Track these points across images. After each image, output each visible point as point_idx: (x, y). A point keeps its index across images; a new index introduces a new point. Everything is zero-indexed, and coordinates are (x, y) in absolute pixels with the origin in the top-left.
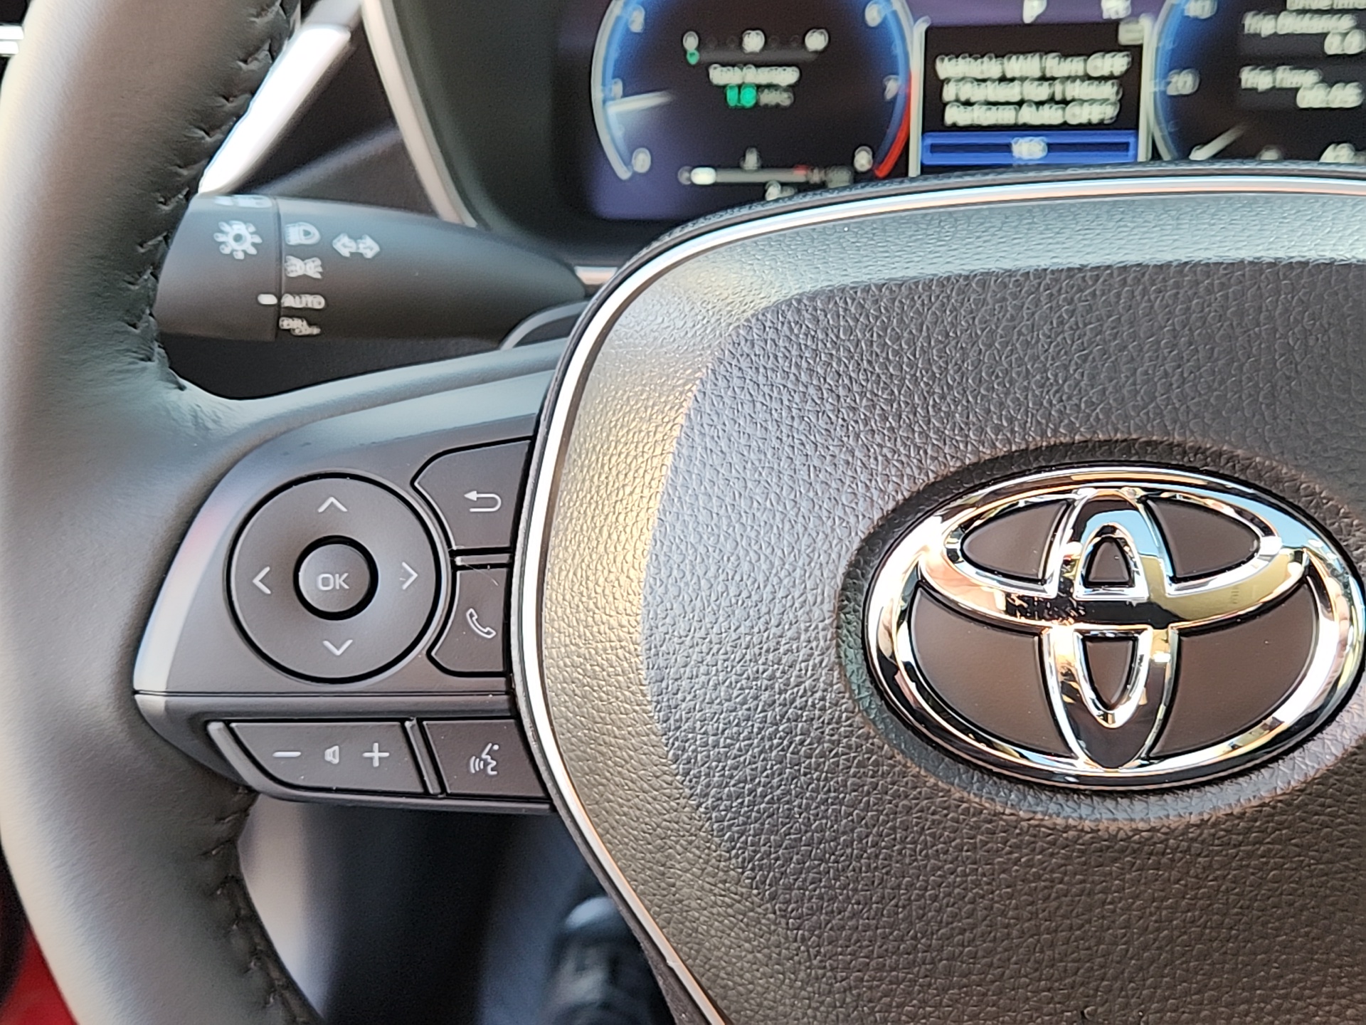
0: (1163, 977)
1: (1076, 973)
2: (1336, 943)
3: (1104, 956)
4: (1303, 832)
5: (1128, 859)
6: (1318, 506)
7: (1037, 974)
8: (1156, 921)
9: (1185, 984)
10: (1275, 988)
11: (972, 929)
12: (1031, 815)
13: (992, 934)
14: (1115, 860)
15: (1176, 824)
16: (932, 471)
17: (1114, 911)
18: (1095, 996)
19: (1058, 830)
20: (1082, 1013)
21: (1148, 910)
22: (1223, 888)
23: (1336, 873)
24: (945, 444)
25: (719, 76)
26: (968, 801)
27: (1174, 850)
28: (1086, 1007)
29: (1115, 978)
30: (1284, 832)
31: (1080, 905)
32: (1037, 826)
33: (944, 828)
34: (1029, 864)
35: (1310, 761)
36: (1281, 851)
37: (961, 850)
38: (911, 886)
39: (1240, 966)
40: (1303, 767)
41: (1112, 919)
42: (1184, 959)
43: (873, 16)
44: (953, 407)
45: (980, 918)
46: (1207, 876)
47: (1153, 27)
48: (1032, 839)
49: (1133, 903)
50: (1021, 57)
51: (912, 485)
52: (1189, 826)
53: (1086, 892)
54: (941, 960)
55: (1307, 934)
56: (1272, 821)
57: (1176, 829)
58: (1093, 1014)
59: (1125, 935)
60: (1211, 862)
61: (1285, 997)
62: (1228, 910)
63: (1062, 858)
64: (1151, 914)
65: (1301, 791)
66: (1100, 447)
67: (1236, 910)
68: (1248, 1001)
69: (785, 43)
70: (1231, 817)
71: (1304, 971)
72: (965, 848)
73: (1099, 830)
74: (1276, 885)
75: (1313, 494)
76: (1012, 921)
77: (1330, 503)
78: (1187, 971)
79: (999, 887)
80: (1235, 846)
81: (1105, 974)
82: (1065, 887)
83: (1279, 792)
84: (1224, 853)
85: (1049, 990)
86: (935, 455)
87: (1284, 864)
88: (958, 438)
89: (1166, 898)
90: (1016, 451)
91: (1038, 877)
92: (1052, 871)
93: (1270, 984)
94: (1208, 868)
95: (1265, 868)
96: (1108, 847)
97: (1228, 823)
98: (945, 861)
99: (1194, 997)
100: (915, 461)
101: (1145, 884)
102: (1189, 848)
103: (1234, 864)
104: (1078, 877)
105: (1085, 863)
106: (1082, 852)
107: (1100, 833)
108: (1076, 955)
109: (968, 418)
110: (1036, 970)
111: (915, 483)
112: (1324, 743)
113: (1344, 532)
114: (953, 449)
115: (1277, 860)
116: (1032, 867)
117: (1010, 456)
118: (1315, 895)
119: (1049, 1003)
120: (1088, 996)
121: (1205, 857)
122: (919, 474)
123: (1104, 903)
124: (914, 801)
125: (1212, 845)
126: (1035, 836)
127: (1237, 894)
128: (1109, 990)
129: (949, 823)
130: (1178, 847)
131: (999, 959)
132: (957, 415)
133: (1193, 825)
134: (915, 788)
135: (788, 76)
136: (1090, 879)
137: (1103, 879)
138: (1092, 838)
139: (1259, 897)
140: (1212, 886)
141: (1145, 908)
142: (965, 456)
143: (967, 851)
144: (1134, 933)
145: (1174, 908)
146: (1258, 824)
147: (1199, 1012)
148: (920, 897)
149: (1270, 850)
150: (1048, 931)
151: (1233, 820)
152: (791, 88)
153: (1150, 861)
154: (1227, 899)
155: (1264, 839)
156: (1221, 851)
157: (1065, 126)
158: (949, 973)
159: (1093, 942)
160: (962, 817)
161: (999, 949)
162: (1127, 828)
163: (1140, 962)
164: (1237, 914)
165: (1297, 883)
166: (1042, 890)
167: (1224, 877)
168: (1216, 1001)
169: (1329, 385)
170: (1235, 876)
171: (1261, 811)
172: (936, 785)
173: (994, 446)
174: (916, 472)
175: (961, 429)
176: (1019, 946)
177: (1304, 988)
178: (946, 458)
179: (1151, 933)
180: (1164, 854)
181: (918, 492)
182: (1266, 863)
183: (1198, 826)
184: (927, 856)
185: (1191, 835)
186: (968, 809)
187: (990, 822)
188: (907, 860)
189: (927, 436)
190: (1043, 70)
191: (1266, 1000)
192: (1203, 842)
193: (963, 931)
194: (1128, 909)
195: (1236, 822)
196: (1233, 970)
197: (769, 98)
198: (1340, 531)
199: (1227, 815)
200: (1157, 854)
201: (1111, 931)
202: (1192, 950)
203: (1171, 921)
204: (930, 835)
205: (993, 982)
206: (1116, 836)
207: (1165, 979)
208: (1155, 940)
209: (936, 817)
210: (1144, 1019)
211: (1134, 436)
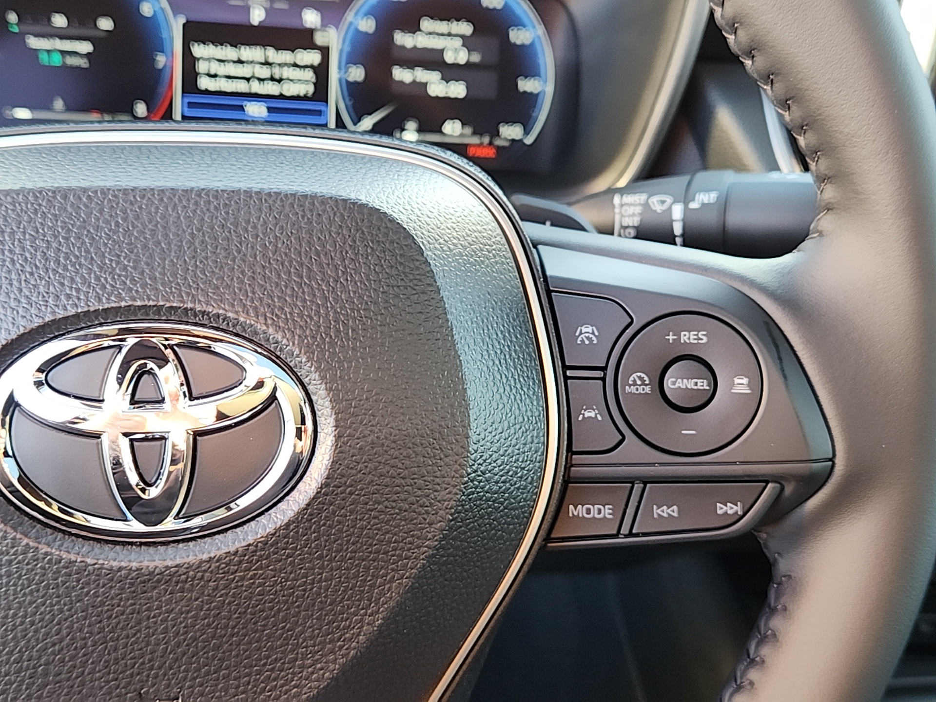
0: (192, 664)
1: (133, 667)
2: (302, 632)
3: (151, 653)
4: (276, 561)
5: (163, 587)
6: (281, 350)
7: (107, 670)
8: (185, 627)
9: (206, 668)
10: (265, 664)
11: (61, 642)
12: (95, 561)
13: (74, 645)
14: (155, 588)
15: (194, 561)
16: (22, 326)
17: (156, 623)
18: (147, 681)
19: (114, 571)
20: (140, 693)
21: (179, 620)
22: (227, 601)
23: (299, 586)
24: (32, 306)
25: (34, 42)
26: (51, 554)
27: (193, 579)
28: (142, 689)
29: (160, 668)
30: (264, 562)
31: (133, 620)
32: (99, 569)
33: (36, 574)
34: (96, 595)
35: (280, 515)
36: (263, 574)
37: (48, 589)
38: (15, 615)
39: (242, 652)
40: (275, 519)
41: (155, 628)
42: (205, 651)
43: (146, 9)
44: (38, 281)
45: (65, 635)
46: (216, 595)
47: (339, 35)
48: (97, 578)
49: (168, 616)
50: (248, 47)
51: (7, 335)
52: (201, 562)
53: (136, 611)
54: (40, 666)
55: (284, 627)
56: (256, 555)
57: (193, 564)
58: (147, 692)
59: (165, 638)
60: (218, 584)
61: (272, 670)
62: (231, 616)
63: (118, 589)
64: (181, 623)
65: (273, 535)
66: (140, 310)
67: (236, 615)
68: (249, 675)
69: (82, 24)
70: (229, 555)
71: (283, 652)
72: (51, 587)
73: (142, 569)
74: (261, 597)
75: (277, 342)
76: (87, 635)
77: (288, 348)
78: (207, 658)
79: (76, 612)
80: (232, 574)
81: (153, 665)
82: (122, 609)
83: (259, 536)
84: (226, 578)
85: (116, 680)
86: (24, 314)
87: (265, 583)
88: (41, 303)
89: (189, 612)
90: (81, 312)
91: (102, 604)
92: (112, 599)
93: (262, 662)
94: (216, 588)
95: (253, 586)
96: (149, 580)
97: (228, 559)
98: (38, 596)
99: (214, 676)
100: (10, 318)
101: (176, 602)
102: (203, 576)
103: (233, 585)
104: (130, 602)
105: (134, 592)
106: (132, 584)
107: (143, 571)
108: (132, 654)
109: (49, 289)
110: (106, 667)
111: (9, 334)
112: (288, 503)
113: (298, 367)
114: (37, 311)
115: (261, 581)
116: (98, 597)
117: (77, 315)
118: (286, 602)
119: (117, 689)
120: (143, 682)
121: (214, 581)
122: (13, 328)
123: (148, 618)
124: (13, 557)
125: (218, 574)
126: (98, 575)
127: (236, 605)
128: (156, 676)
129: (39, 571)
130: (195, 577)
131: (81, 662)
132: (41, 287)
133: (205, 561)
134: (13, 547)
135: (86, 47)
136: (139, 602)
137: (147, 601)
138: (138, 574)
139: (251, 606)
140: (220, 601)
141: (177, 619)
142: (45, 316)
143: (53, 589)
144: (170, 637)
145: (195, 617)
146: (246, 558)
147: (217, 685)
148: (22, 623)
149: (255, 575)
150: (112, 640)
151: (230, 556)
152: (88, 55)
153: (178, 587)
154: (230, 609)
155: (251, 568)
156: (224, 577)
157: (282, 97)
158: (46, 674)
159: (143, 644)
160: (47, 566)
161: (80, 655)
162: (160, 566)
163: (176, 656)
164: (237, 618)
165: (275, 595)
166: (106, 612)
167: (227, 594)
168: (228, 677)
169: (290, 272)
170: (234, 593)
171: (248, 549)
172: (27, 544)
173: (65, 309)
174: (11, 325)
175: (44, 297)
176: (93, 652)
177: (284, 663)
178: (31, 316)
179: (182, 635)
180: (186, 581)
181: (12, 340)
182: (253, 583)
183: (208, 562)
184: (25, 594)
185: (203, 568)
186: (51, 559)
187: (67, 568)
188: (11, 598)
189: (19, 301)
190: (266, 58)
191: (259, 673)
192: (211, 572)
193: (54, 645)
194: (165, 620)
195: (232, 557)
196: (237, 656)
197: (72, 61)
198: (296, 366)
199: (226, 553)
200: (182, 582)
201: (154, 637)
202: (210, 644)
203: (194, 627)
204: (26, 579)
205: (77, 678)
206: (154, 572)
207: (193, 666)
208: (185, 640)
209: (29, 567)
210: (181, 693)
211: (161, 303)
